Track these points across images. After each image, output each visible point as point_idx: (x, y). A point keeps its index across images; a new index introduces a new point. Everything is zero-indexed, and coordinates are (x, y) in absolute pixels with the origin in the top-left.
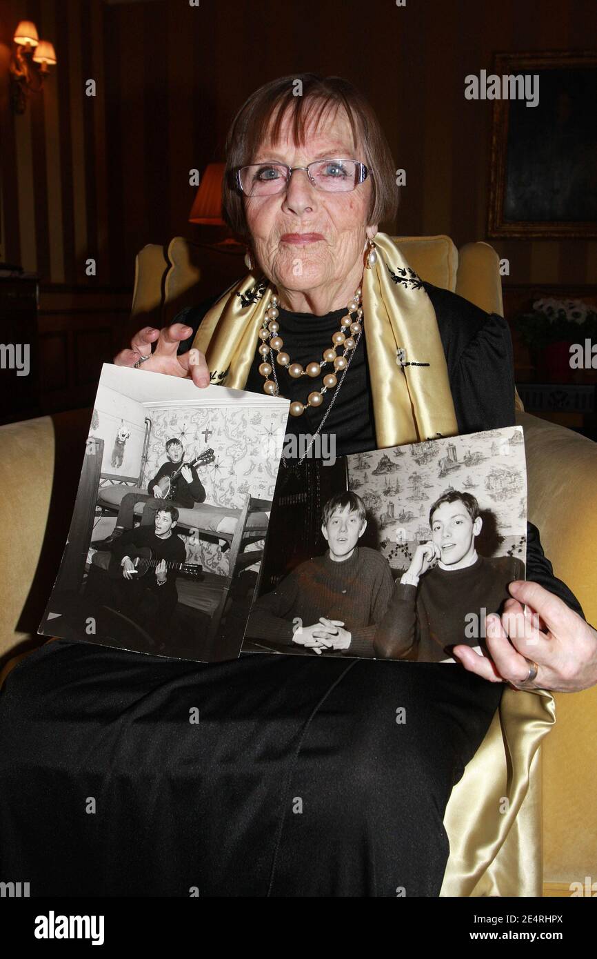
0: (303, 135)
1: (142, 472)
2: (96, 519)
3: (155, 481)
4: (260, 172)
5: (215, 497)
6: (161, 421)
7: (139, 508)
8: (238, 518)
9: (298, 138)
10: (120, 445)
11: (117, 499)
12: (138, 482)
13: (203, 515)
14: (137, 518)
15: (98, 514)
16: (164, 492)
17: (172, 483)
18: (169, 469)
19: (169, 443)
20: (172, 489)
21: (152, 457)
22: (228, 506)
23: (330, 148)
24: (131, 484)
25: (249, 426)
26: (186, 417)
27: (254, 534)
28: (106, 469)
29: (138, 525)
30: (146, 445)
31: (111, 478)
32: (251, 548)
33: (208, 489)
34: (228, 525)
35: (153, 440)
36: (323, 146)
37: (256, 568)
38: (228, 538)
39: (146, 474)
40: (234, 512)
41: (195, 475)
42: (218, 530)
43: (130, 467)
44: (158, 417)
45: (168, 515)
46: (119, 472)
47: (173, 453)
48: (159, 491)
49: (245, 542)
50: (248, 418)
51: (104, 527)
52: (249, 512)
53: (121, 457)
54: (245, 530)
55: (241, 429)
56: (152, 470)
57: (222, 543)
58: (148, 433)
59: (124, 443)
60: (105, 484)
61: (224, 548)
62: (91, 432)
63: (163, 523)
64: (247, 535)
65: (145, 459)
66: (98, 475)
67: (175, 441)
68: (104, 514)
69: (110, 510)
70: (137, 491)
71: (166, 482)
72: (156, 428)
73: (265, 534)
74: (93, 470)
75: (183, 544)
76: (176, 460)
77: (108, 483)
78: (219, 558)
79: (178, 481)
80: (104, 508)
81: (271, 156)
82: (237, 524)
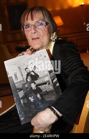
0: (33, 18)
1: (23, 78)
2: (19, 93)
3: (27, 78)
4: (26, 26)
5: (41, 75)
6: (21, 66)
7: (26, 86)
8: (48, 76)
9: (32, 19)
10: (16, 75)
11: (21, 86)
12: (23, 81)
13: (40, 80)
14: (27, 88)
15: (18, 92)
16: (30, 80)
17: (31, 77)
18: (28, 74)
19: (25, 69)
20: (31, 78)
21: (23, 74)
22: (45, 75)
23: (38, 20)
24: (22, 82)
25: (40, 57)
26: (26, 63)
27: (53, 78)
28: (15, 82)
29: (28, 89)
30: (21, 72)
31: (17, 83)
32: (54, 81)
33: (38, 74)
34: (47, 79)
35: (22, 71)
36: (37, 20)
37: (58, 84)
38: (48, 81)
39: (24, 78)
40: (47, 75)
41: (34, 73)
42: (45, 81)
43: (20, 78)
44: (20, 66)
45: (33, 84)
46: (18, 81)
47: (27, 71)
48: (28, 80)
49: (52, 80)
50: (39, 56)
51: (21, 94)
52: (50, 74)
53: (17, 78)
54: (51, 78)
55: (39, 59)
56: (25, 77)
57: (48, 83)
58: (20, 70)
59: (16, 74)
60: (17, 85)
61: (49, 84)
62: (8, 76)
63: (33, 86)
64: (52, 79)
65: (22, 75)
66: (14, 84)
67: (26, 68)
68: (20, 91)
69: (21, 90)
70: (24, 83)
71: (29, 78)
72: (21, 68)
73: (55, 76)
74: (13, 84)
75: (40, 88)
76: (29, 72)
77: (17, 84)
78: (49, 86)
79: (32, 76)
80: (19, 90)
81: (27, 23)
82: (49, 78)
